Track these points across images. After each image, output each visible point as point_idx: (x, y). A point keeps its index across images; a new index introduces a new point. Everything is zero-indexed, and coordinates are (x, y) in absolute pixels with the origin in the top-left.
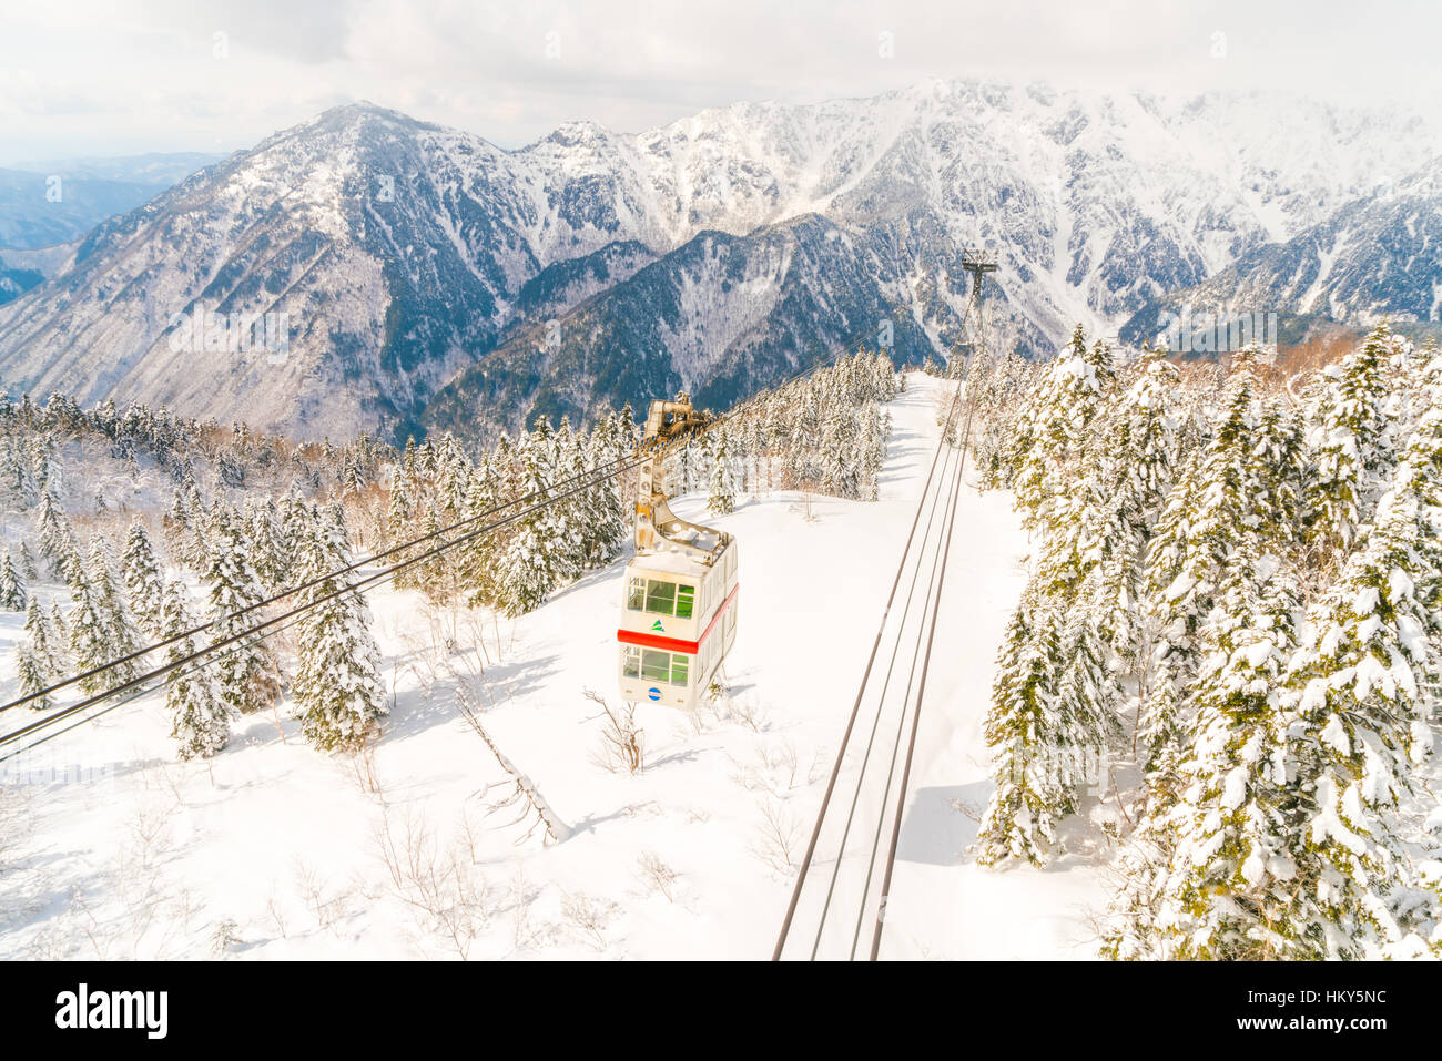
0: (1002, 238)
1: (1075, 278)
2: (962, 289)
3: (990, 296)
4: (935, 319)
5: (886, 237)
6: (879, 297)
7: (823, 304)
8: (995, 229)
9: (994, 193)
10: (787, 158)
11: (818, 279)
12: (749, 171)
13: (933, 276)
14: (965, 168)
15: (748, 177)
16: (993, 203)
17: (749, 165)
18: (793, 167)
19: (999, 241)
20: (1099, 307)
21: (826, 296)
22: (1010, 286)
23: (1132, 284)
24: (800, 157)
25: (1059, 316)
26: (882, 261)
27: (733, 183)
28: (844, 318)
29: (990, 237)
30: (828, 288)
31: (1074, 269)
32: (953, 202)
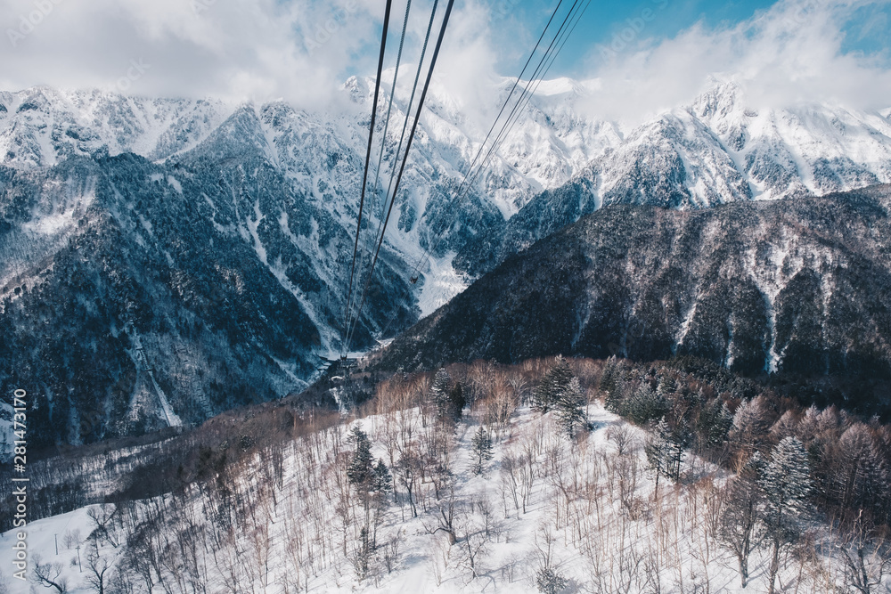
0: (337, 193)
1: (407, 224)
2: (306, 230)
3: (334, 236)
4: (280, 258)
5: (221, 182)
6: (215, 236)
7: (140, 240)
8: (331, 185)
9: (325, 157)
10: (121, 129)
11: (133, 213)
12: (75, 136)
13: (274, 217)
14: (296, 136)
15: (72, 141)
16: (326, 165)
17: (74, 130)
18: (127, 137)
19: (335, 196)
20: (430, 247)
21: (144, 232)
22: (351, 229)
23: (452, 227)
24: (136, 129)
25: (399, 255)
26: (217, 205)
27: (57, 148)
28: (168, 256)
29: (326, 192)
30: (148, 225)
31: (402, 218)
32: (289, 164)
